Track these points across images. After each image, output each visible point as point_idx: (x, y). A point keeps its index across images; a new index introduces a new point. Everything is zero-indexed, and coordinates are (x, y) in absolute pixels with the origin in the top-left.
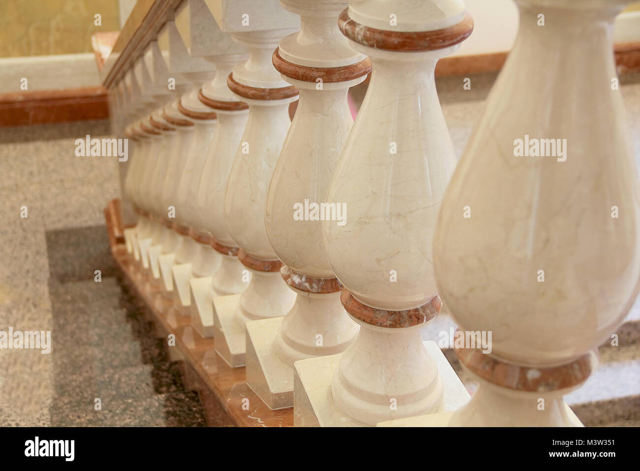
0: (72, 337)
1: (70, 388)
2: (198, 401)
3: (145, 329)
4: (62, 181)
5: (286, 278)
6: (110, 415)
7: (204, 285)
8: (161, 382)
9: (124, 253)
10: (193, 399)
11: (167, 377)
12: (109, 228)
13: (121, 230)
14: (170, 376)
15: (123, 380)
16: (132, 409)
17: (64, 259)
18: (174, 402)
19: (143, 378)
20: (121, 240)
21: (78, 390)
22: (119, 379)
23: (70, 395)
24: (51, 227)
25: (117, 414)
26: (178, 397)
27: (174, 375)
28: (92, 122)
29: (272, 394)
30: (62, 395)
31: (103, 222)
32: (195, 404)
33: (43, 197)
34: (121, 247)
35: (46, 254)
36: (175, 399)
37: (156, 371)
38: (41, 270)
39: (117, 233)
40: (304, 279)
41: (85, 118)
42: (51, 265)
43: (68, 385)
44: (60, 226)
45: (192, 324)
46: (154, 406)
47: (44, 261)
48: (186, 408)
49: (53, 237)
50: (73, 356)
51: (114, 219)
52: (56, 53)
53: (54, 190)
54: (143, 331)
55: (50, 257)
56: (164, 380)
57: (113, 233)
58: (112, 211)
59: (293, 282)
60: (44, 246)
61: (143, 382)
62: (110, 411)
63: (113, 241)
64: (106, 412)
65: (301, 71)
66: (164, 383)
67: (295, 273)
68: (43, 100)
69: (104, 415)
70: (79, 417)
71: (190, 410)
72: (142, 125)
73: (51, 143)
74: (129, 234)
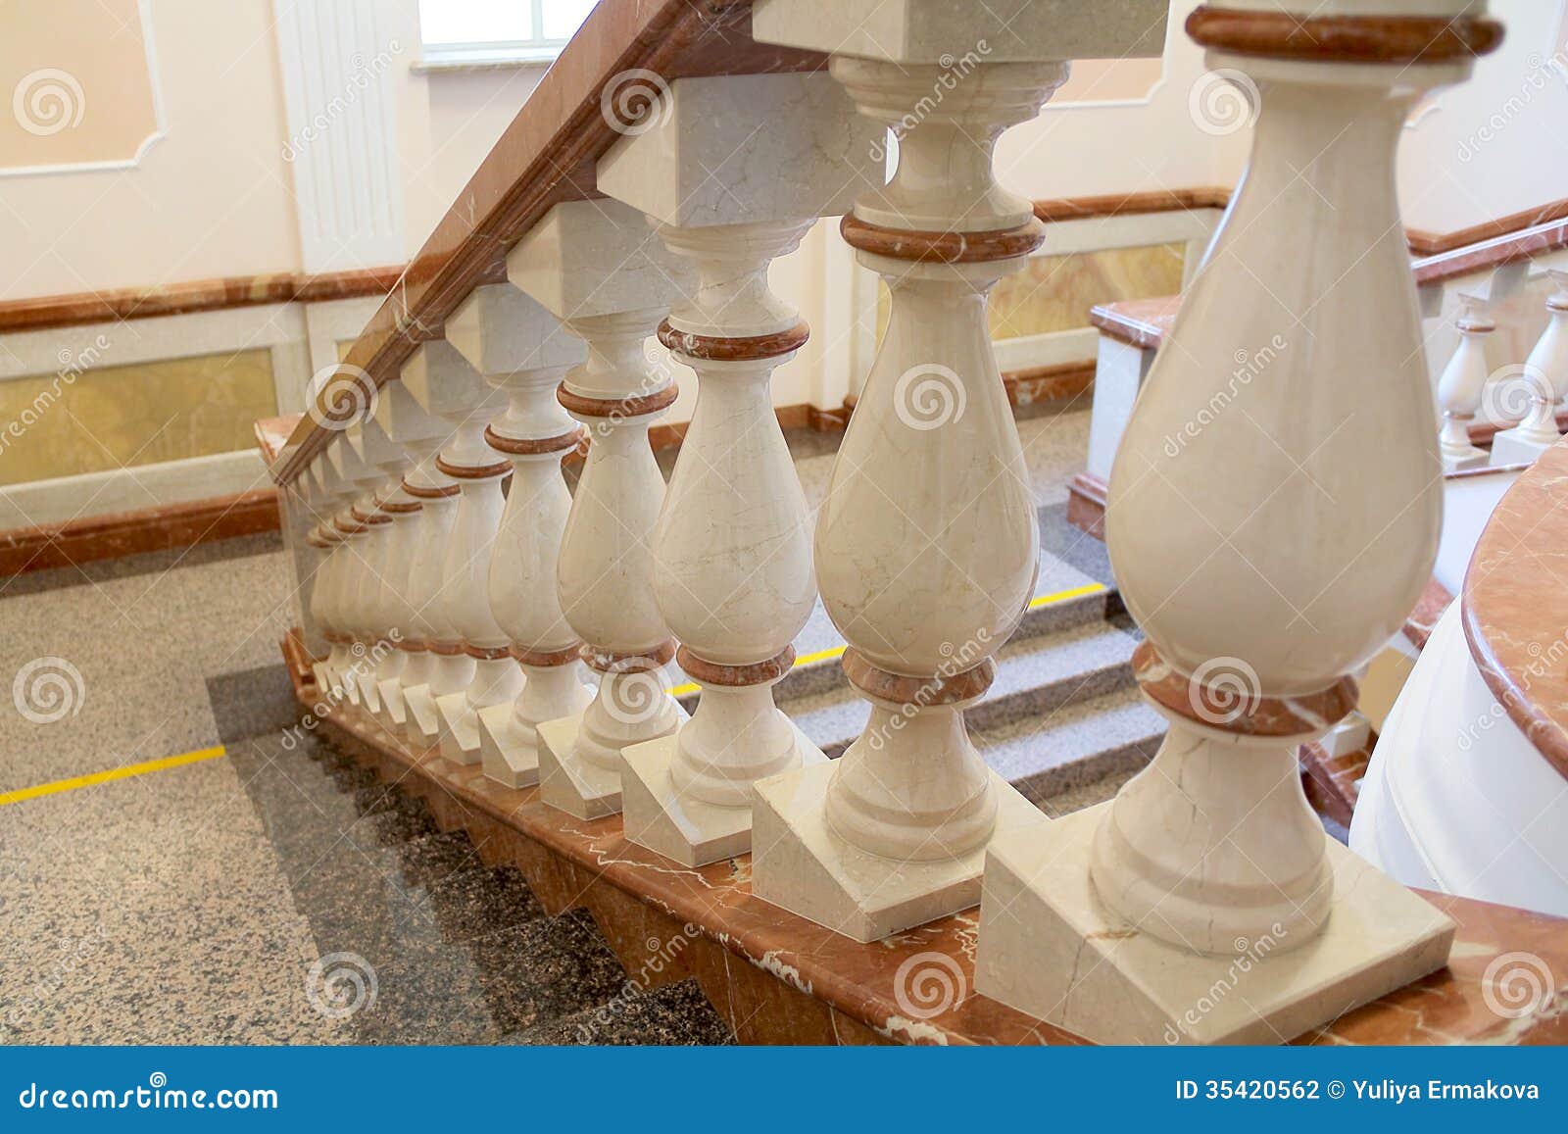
0: (276, 796)
1: (297, 849)
2: (469, 841)
3: (368, 777)
4: (218, 614)
5: (587, 660)
6: (362, 868)
7: (455, 702)
8: (410, 830)
9: (313, 695)
10: (460, 839)
11: (417, 823)
12: (291, 666)
13: (308, 667)
14: (421, 821)
15: (362, 833)
16: (388, 859)
17: (234, 711)
18: (440, 846)
19: (387, 827)
20: (310, 679)
21: (307, 849)
22: (357, 832)
23: (299, 857)
24: (212, 674)
25: (371, 867)
26: (443, 839)
27: (425, 821)
28: (249, 537)
29: (586, 802)
30: (289, 856)
31: (281, 660)
32: (466, 845)
33: (197, 638)
34: (309, 687)
35: (210, 708)
36: (440, 842)
37: (402, 818)
38: (206, 729)
39: (302, 672)
40: (610, 658)
41: (239, 533)
42: (218, 722)
43: (294, 845)
44: (223, 671)
45: (442, 754)
46: (415, 853)
47: (209, 717)
48: (455, 852)
49: (216, 685)
50: (287, 815)
51: (295, 653)
52: (174, 458)
53: (211, 627)
54: (365, 779)
55: (216, 711)
56: (414, 827)
57: (297, 672)
58: (292, 645)
59: (598, 663)
60: (206, 699)
61: (388, 832)
62: (361, 864)
63: (297, 681)
64: (357, 865)
65: (596, 406)
66: (414, 831)
67: (598, 653)
68: (186, 515)
69: (354, 869)
70: (324, 875)
71: (460, 852)
72: (321, 533)
73: (200, 568)
74: (318, 669)
